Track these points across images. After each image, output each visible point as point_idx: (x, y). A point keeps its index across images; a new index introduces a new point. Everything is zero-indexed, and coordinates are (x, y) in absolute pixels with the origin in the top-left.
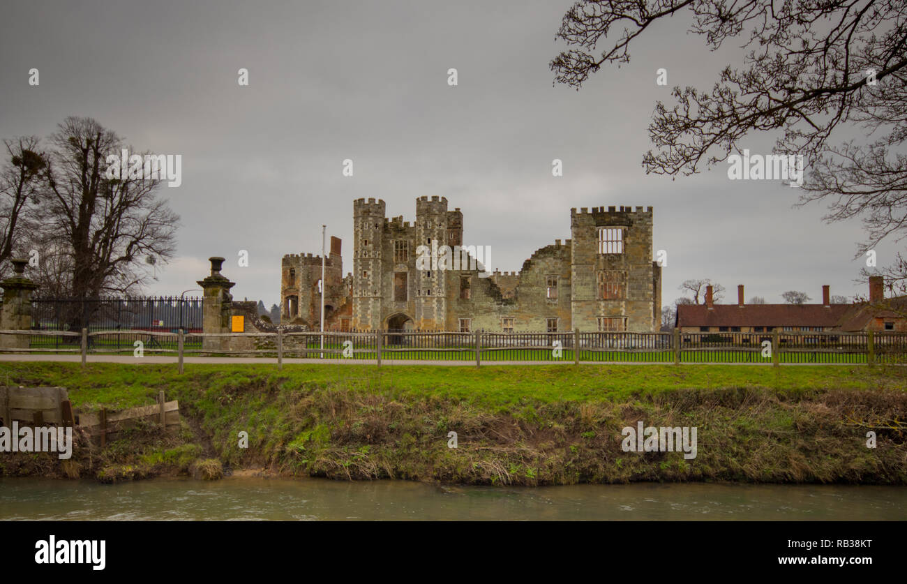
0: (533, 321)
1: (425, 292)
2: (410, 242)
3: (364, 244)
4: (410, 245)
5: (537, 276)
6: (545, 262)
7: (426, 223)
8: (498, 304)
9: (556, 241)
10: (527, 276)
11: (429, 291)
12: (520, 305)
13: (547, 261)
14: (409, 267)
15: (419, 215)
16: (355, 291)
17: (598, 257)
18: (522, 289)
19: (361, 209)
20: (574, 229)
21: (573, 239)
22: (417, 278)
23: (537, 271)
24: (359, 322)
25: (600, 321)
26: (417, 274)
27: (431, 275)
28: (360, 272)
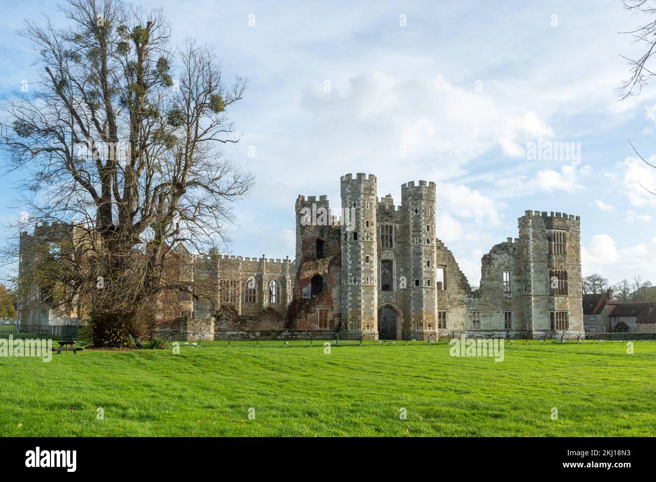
0: (495, 314)
1: (426, 282)
2: (395, 227)
3: (365, 225)
4: (395, 230)
5: (496, 271)
6: (501, 257)
7: (426, 209)
8: (468, 297)
9: (508, 238)
10: (489, 270)
11: (429, 281)
12: (485, 298)
13: (503, 257)
14: (395, 255)
15: (416, 200)
16: (353, 278)
17: (549, 256)
18: (486, 282)
19: (363, 186)
20: (531, 230)
21: (531, 238)
22: (412, 267)
23: (496, 266)
24: (362, 314)
25: (552, 314)
26: (412, 262)
27: (430, 264)
28: (362, 257)
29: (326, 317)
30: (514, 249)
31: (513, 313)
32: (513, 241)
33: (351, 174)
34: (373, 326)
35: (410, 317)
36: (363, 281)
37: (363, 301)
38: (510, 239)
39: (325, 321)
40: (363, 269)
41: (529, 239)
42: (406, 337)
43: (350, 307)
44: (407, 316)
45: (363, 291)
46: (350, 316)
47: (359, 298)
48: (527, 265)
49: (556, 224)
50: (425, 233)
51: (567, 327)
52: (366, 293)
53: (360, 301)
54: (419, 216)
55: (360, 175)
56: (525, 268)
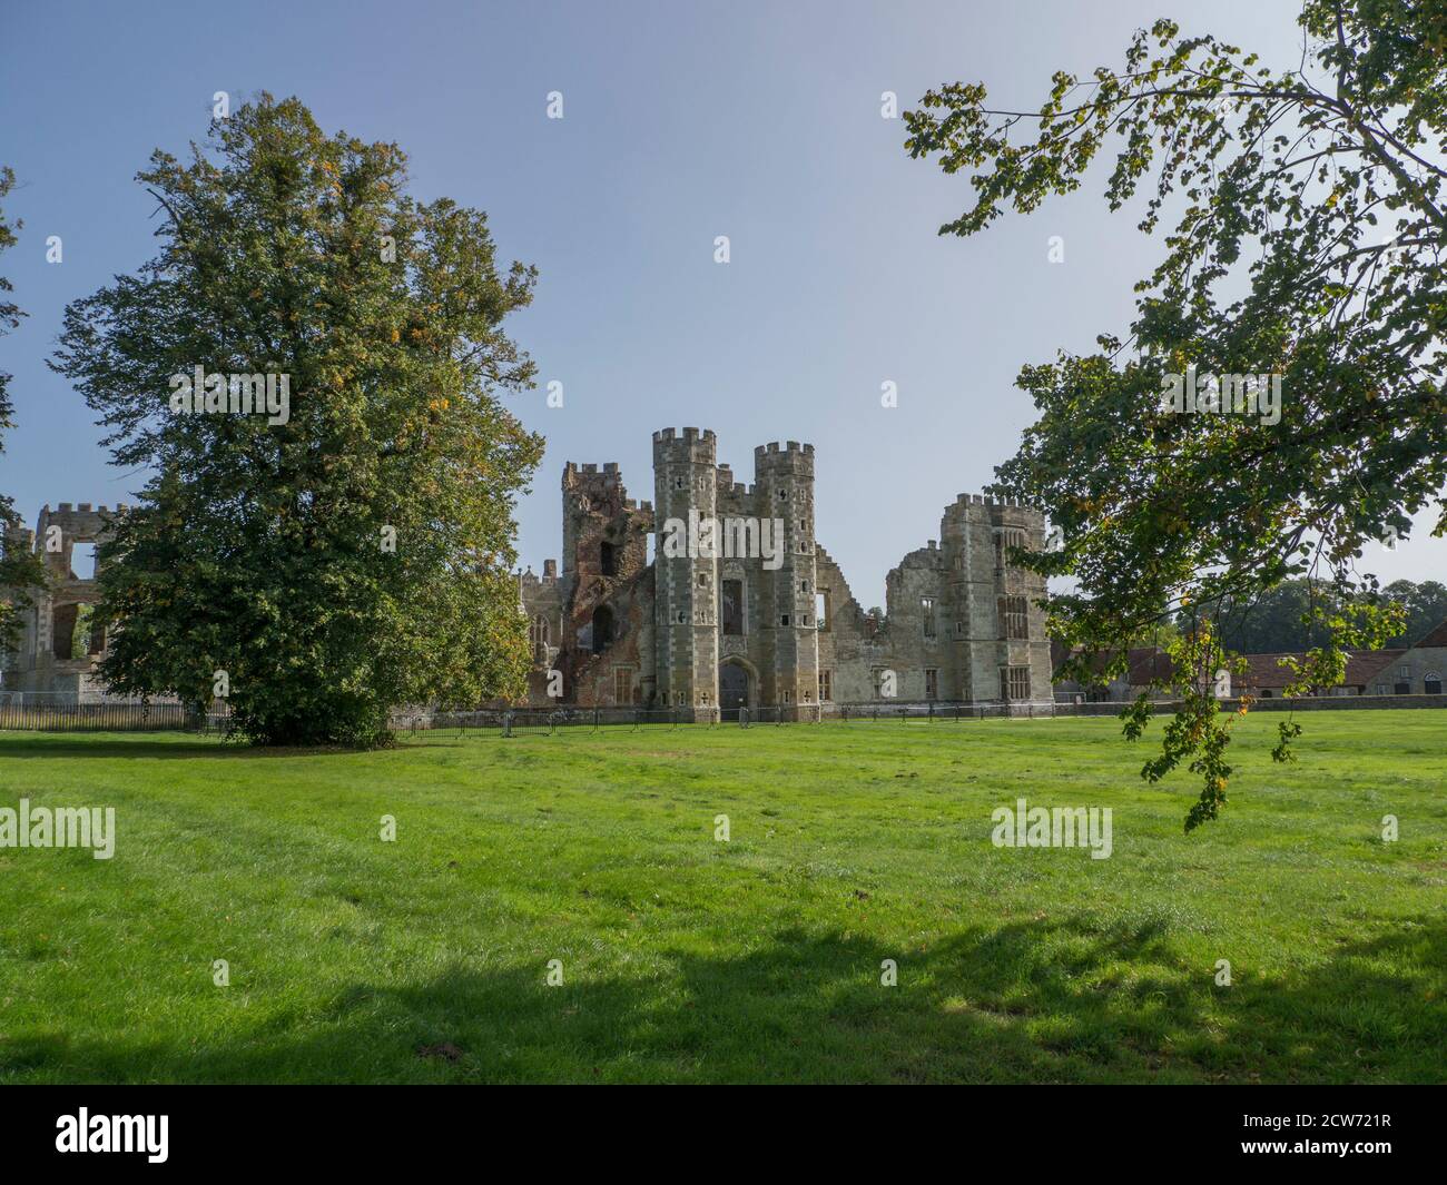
0: (912, 673)
1: (800, 620)
5: (911, 599)
6: (919, 575)
7: (798, 491)
8: (866, 644)
9: (928, 543)
10: (899, 596)
11: (805, 617)
12: (894, 645)
13: (922, 573)
14: (747, 571)
15: (782, 475)
16: (678, 613)
17: (998, 573)
18: (895, 618)
19: (694, 450)
20: (968, 528)
21: (969, 542)
22: (777, 592)
23: (911, 590)
24: (695, 676)
25: (1003, 673)
26: (776, 584)
27: (807, 587)
28: (694, 575)
29: (628, 682)
30: (940, 559)
31: (939, 671)
32: (938, 547)
33: (673, 430)
34: (712, 698)
35: (772, 680)
36: (695, 618)
37: (696, 653)
38: (932, 543)
39: (627, 690)
40: (695, 596)
41: (965, 543)
42: (766, 717)
43: (672, 664)
44: (767, 681)
45: (695, 636)
46: (672, 681)
47: (688, 649)
48: (961, 587)
49: (1008, 518)
50: (798, 533)
51: (1028, 694)
52: (701, 640)
53: (691, 653)
54: (787, 503)
55: (689, 432)
56: (958, 592)
